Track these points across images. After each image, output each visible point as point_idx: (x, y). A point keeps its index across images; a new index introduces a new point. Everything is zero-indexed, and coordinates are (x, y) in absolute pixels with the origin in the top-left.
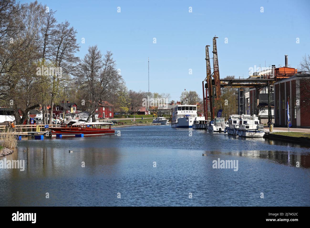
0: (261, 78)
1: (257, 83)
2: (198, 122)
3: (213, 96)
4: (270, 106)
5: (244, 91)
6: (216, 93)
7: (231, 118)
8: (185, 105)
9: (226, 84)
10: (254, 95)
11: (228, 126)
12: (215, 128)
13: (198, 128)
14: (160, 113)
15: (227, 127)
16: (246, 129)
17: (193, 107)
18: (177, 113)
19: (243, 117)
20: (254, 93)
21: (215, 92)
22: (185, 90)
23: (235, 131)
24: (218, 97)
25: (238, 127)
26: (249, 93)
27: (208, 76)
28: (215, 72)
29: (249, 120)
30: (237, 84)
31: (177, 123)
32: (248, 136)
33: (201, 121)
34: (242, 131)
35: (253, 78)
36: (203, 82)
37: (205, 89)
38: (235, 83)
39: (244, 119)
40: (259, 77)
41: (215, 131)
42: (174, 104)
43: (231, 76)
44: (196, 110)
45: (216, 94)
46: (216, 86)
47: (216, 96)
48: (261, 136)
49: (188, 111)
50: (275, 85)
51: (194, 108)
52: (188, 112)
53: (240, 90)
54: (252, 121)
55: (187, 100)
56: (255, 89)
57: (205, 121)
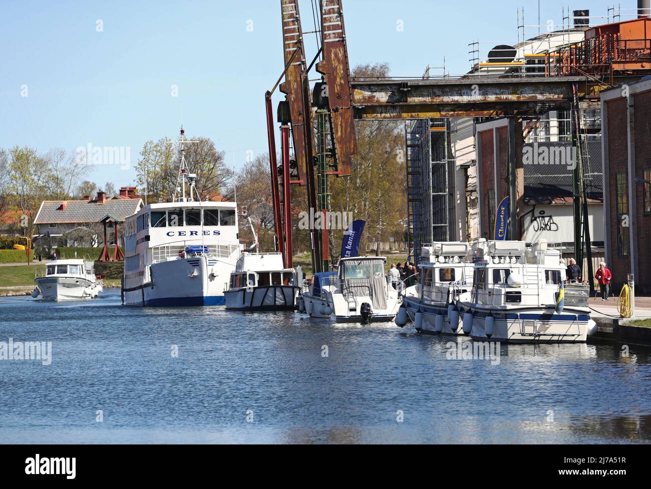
0: (524, 73)
1: (521, 93)
2: (252, 277)
3: (323, 160)
4: (581, 200)
5: (449, 134)
6: (333, 144)
7: (428, 259)
8: (182, 200)
9: (378, 101)
10: (501, 149)
11: (416, 295)
12: (341, 306)
13: (254, 305)
14: (47, 239)
15: (412, 298)
16: (510, 306)
17: (221, 212)
18: (147, 238)
19: (492, 251)
20: (501, 140)
21: (329, 137)
22: (182, 132)
23: (451, 314)
24: (343, 162)
25: (466, 298)
26: (471, 140)
27: (291, 68)
28: (324, 49)
29: (518, 265)
30: (428, 100)
31: (147, 285)
32: (520, 337)
33: (264, 276)
34: (490, 315)
35: (488, 71)
36: (268, 94)
37: (277, 125)
38: (421, 99)
39: (497, 260)
40: (516, 70)
41: (341, 319)
42: (107, 198)
43: (372, 66)
44: (234, 223)
45: (333, 150)
46: (336, 110)
47: (335, 160)
48: (579, 339)
49: (199, 229)
50: (607, 102)
51: (227, 217)
52: (200, 233)
53: (431, 130)
54: (531, 268)
55: (191, 179)
56: (505, 122)
57: (286, 274)
